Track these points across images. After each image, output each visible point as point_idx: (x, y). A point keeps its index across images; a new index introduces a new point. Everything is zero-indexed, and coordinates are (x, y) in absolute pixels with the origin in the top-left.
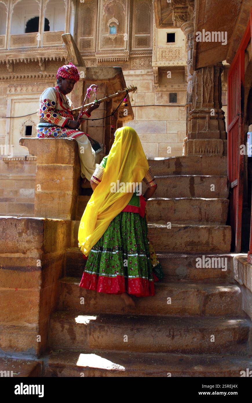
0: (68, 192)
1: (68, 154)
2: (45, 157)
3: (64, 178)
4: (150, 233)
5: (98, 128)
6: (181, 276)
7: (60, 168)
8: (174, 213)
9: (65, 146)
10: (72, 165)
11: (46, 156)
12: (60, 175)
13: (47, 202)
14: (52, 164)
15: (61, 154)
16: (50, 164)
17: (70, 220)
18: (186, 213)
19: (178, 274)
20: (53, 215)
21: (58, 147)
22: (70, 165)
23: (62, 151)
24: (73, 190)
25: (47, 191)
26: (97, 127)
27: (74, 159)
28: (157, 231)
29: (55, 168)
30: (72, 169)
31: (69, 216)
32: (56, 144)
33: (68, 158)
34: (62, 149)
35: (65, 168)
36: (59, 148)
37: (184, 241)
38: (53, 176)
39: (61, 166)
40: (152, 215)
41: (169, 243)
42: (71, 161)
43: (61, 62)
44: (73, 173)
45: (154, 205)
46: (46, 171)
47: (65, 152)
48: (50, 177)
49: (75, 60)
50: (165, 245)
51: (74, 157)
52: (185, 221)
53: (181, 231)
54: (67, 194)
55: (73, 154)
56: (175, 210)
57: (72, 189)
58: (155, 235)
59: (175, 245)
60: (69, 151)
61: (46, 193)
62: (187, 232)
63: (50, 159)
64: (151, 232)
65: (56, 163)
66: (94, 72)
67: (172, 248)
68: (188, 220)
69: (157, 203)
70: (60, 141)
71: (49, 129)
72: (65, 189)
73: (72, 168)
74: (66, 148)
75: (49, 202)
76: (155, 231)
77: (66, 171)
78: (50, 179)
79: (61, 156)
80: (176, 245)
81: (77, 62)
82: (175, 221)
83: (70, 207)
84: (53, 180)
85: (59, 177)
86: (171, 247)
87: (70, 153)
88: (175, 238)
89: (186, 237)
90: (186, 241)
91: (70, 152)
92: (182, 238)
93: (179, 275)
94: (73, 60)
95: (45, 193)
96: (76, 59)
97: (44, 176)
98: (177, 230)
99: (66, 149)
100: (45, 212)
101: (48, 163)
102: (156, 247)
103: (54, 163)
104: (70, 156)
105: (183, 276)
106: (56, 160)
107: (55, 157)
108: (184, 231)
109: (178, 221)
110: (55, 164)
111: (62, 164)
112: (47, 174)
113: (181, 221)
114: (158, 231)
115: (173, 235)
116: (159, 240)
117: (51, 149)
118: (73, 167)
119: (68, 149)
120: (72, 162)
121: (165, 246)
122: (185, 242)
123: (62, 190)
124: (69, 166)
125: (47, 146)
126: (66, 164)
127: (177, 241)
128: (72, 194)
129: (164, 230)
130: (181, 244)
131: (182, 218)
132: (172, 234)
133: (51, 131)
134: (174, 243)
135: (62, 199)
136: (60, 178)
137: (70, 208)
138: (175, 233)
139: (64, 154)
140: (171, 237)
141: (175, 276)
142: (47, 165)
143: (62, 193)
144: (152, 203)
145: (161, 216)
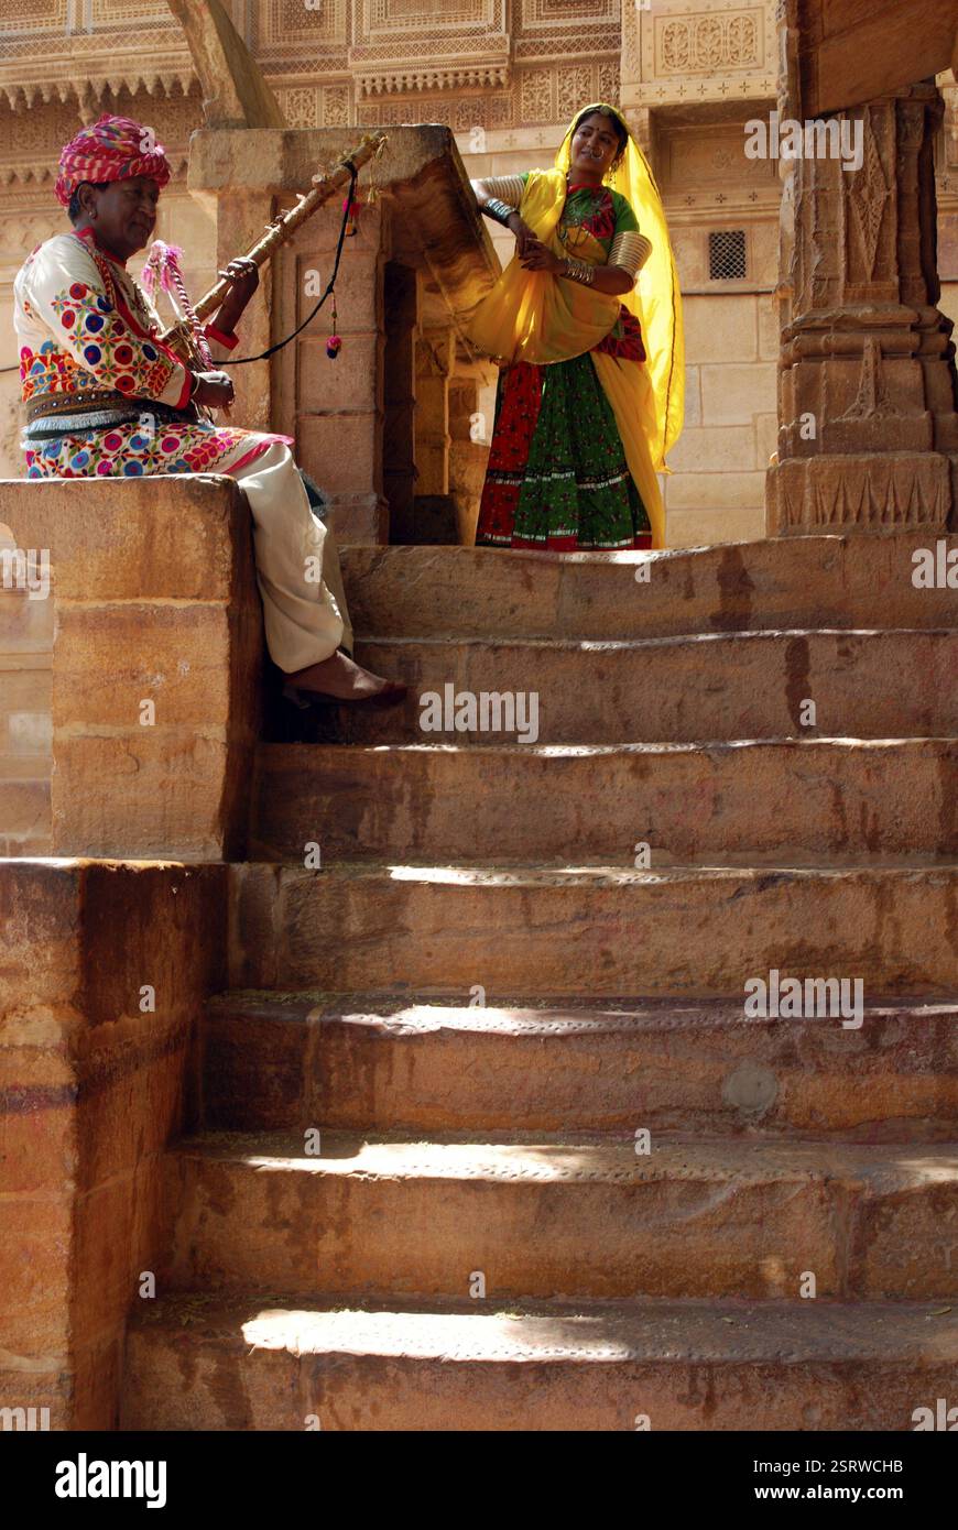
0: (205, 728)
1: (201, 552)
2: (96, 569)
3: (184, 667)
4: (600, 910)
5: (349, 420)
6: (747, 1112)
7: (168, 619)
8: (715, 813)
9: (185, 511)
10: (222, 604)
11: (96, 563)
12: (168, 649)
13: (110, 779)
14: (128, 602)
15: (167, 550)
16: (119, 602)
17: (222, 863)
18: (768, 810)
19: (737, 1105)
20: (141, 840)
21: (154, 520)
22: (213, 603)
23: (172, 536)
24: (231, 717)
25: (105, 730)
26: (344, 413)
27: (232, 571)
28: (630, 901)
29: (142, 622)
30: (224, 619)
31: (214, 842)
32: (144, 505)
33: (203, 568)
34: (170, 526)
35: (190, 619)
36: (158, 527)
37: (763, 949)
38: (133, 657)
39: (172, 610)
40: (610, 824)
41: (690, 955)
42: (219, 584)
43: (186, 100)
44: (228, 640)
45: (619, 779)
46: (99, 636)
47: (187, 542)
48: (119, 663)
49: (226, 96)
50: (672, 968)
51: (227, 567)
52: (764, 851)
53: (743, 898)
54: (205, 740)
55: (225, 551)
56: (716, 800)
57: (226, 717)
58: (623, 922)
59: (718, 965)
60: (204, 534)
61: (105, 739)
62: (774, 901)
63: (118, 579)
64: (604, 906)
65: (144, 595)
66: (322, 152)
67: (707, 978)
68: (779, 843)
69: (633, 769)
70: (160, 491)
71: (91, 446)
72: (191, 715)
73: (225, 614)
74: (190, 523)
75: (120, 778)
76: (624, 901)
77: (195, 631)
78: (120, 671)
79: (169, 561)
80: (722, 967)
81: (238, 107)
82: (721, 850)
83: (218, 801)
84: (134, 678)
85: (162, 659)
86: (702, 977)
87: (211, 547)
88: (719, 933)
89: (772, 926)
90: (769, 943)
91: (211, 542)
92: (750, 932)
93: (737, 1109)
94: (217, 97)
95: (97, 737)
96: (234, 96)
97: (93, 656)
98: (726, 895)
99: (193, 526)
100: (101, 829)
101: (109, 597)
102: (629, 975)
103: (137, 596)
104: (212, 559)
105: (756, 1113)
106: (143, 581)
107: (141, 567)
108: (760, 898)
109: (734, 850)
110: (141, 601)
111: (175, 597)
112: (106, 649)
113: (747, 850)
114: (637, 902)
115: (707, 919)
116: (642, 942)
117: (118, 530)
118: (227, 609)
119: (200, 526)
120: (222, 587)
121: (672, 973)
122: (766, 950)
123: (177, 721)
124: (209, 608)
125: (101, 516)
126: (193, 597)
127: (728, 947)
128: (224, 741)
129: (663, 898)
130: (749, 960)
131: (753, 837)
132: (705, 911)
133: (106, 456)
134: (715, 956)
135: (181, 761)
136: (167, 666)
137: (217, 806)
138: (718, 909)
139: (184, 553)
140: (700, 926)
141: (721, 1111)
142: (102, 605)
143: (176, 735)
144: (605, 769)
145: (650, 831)
